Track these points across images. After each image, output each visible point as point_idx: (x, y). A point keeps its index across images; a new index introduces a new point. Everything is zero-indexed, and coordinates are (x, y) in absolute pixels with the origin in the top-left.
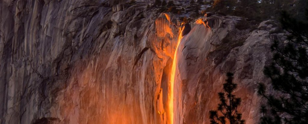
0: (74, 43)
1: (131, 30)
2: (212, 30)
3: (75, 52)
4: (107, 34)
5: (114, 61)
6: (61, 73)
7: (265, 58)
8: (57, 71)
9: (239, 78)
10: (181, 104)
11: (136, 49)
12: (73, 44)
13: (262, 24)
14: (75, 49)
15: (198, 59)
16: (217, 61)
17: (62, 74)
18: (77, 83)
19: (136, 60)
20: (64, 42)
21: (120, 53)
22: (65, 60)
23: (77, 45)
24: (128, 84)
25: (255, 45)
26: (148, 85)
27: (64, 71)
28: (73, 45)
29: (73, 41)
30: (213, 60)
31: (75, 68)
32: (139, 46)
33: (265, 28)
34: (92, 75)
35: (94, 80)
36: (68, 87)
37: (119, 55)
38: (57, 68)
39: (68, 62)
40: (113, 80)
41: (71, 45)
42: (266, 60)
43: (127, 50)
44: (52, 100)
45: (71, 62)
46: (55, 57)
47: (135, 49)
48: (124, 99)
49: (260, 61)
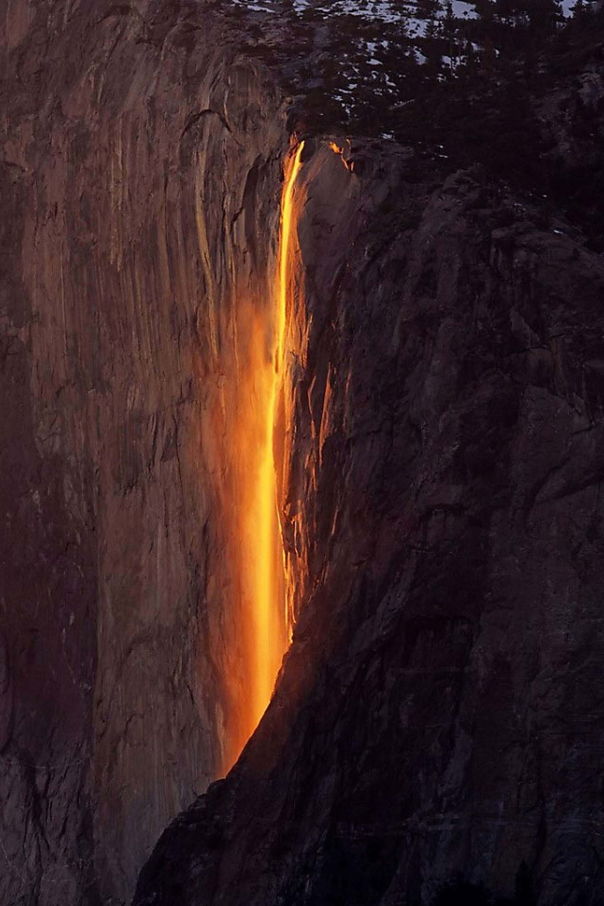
0: (51, 21)
1: (175, 51)
2: (361, 182)
3: (53, 40)
4: (119, 26)
5: (141, 99)
6: (27, 80)
7: (458, 261)
8: (18, 72)
9: (412, 294)
10: (302, 311)
11: (188, 101)
12: (49, 23)
13: (450, 181)
14: (54, 34)
15: (334, 229)
16: (372, 253)
17: (29, 80)
18: (59, 107)
19: (187, 122)
20: (32, 17)
21: (152, 88)
22: (34, 53)
23: (58, 28)
24: (171, 162)
25: (440, 233)
26: (214, 186)
27: (33, 76)
28: (50, 25)
29: (50, 17)
30: (367, 248)
31: (54, 74)
32: (195, 99)
33: (453, 192)
34: (92, 107)
35: (96, 118)
36: (42, 111)
37: (150, 93)
38: (19, 65)
39: (41, 59)
40: (139, 139)
41: (46, 26)
42: (459, 266)
43: (166, 89)
44: (10, 128)
45: (47, 58)
46: (15, 43)
47: (186, 99)
48: (163, 188)
49: (450, 266)
